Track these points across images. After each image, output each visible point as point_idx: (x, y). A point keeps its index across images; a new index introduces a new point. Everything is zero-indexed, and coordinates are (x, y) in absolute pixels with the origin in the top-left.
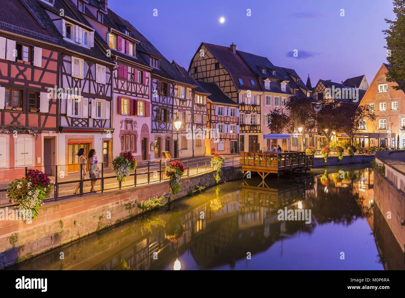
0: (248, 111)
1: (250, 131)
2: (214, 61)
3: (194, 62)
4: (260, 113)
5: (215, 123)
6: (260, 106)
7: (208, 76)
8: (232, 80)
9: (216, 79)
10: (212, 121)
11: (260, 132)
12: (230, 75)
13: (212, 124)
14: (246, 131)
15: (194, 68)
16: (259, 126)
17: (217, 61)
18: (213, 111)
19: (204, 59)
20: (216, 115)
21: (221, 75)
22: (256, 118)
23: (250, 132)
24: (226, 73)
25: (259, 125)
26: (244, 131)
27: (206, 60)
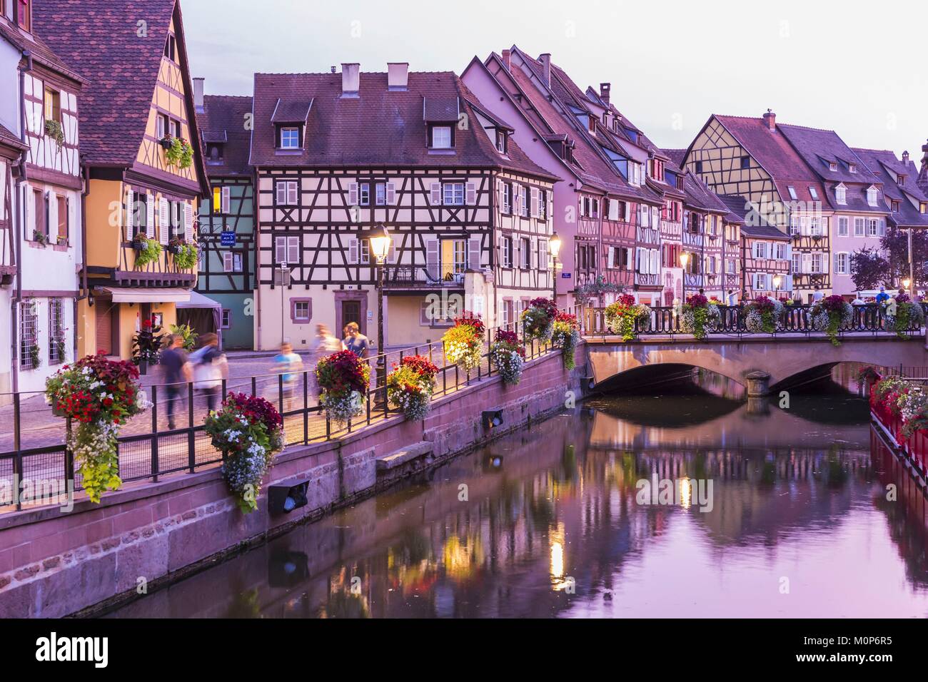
0: (807, 248)
1: (810, 285)
2: (737, 152)
3: (695, 151)
4: (829, 252)
5: (751, 272)
6: (828, 237)
7: (726, 180)
8: (776, 190)
9: (744, 187)
10: (747, 270)
11: (828, 288)
12: (772, 182)
13: (746, 273)
14: (804, 287)
15: (694, 164)
16: (827, 277)
17: (744, 154)
18: (747, 251)
19: (717, 148)
20: (753, 258)
21: (753, 181)
22: (820, 261)
23: (810, 289)
24: (765, 176)
25: (826, 274)
26: (799, 285)
27: (721, 148)
